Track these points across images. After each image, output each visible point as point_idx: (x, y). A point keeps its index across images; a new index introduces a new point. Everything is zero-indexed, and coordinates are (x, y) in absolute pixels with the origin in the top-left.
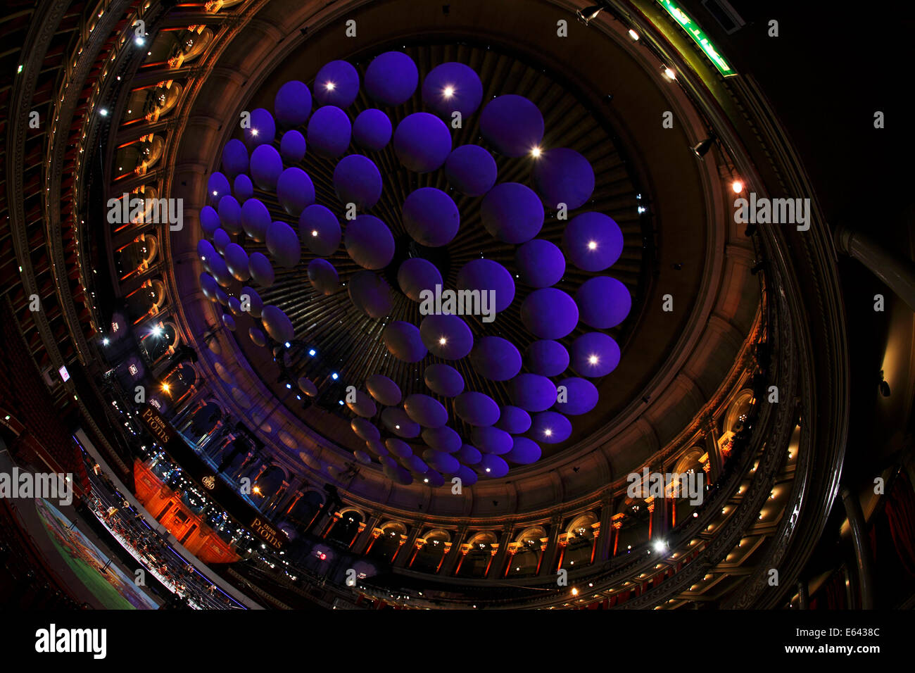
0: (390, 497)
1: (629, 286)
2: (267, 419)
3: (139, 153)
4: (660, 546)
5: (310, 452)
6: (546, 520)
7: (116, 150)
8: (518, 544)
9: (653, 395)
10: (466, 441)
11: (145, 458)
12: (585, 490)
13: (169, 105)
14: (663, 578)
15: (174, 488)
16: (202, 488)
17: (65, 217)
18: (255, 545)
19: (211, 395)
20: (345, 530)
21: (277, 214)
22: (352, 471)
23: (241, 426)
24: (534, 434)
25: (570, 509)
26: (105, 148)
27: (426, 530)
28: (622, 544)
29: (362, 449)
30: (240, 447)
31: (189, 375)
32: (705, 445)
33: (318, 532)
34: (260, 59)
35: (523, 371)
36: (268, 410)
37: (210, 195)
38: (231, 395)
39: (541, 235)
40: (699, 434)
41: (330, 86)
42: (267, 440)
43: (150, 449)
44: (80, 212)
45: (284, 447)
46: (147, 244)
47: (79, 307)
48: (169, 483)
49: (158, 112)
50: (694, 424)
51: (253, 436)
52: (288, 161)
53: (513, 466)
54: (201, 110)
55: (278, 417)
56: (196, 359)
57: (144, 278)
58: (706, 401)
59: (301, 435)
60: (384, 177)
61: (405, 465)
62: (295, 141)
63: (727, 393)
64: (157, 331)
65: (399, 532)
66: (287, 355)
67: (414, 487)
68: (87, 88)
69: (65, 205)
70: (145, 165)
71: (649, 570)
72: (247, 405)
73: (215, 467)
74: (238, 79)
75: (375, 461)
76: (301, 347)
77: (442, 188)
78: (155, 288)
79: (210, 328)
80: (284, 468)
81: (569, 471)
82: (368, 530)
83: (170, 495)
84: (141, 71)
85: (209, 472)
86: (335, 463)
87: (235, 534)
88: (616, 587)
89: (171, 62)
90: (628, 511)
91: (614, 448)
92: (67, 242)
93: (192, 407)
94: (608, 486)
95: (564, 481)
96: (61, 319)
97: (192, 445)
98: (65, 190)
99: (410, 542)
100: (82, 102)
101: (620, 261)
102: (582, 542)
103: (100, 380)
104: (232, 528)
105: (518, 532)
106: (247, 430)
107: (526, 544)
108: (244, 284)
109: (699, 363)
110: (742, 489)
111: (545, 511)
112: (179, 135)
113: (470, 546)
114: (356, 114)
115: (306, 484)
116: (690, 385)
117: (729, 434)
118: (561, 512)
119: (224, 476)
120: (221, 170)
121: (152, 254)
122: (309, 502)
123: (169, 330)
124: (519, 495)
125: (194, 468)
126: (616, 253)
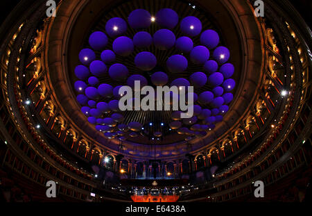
0: (204, 143)
1: (212, 29)
2: (155, 153)
3: (58, 125)
4: (284, 93)
5: (174, 151)
6: (250, 112)
7: (51, 131)
8: (248, 125)
9: (246, 52)
10: (211, 109)
11: (133, 194)
12: (252, 95)
13: (53, 107)
14: (291, 102)
15: (147, 194)
16: (154, 187)
17: (55, 159)
18: (181, 189)
19: (136, 161)
20: (200, 162)
21: (107, 101)
22: (189, 144)
23: (150, 160)
24: (226, 91)
25: (253, 103)
26: (48, 134)
27: (221, 143)
28: (274, 101)
29: (187, 136)
30: (155, 167)
31: (125, 162)
32: (271, 54)
33: (194, 170)
34: (62, 72)
35: (208, 77)
36: (153, 150)
37: (86, 115)
38: (141, 156)
39: (177, 38)
40: (267, 52)
41: (86, 59)
42: (160, 158)
43: (132, 190)
44: (58, 154)
45: (166, 156)
46: (83, 142)
47: (81, 175)
48: (144, 194)
49: (52, 111)
50: (263, 51)
51: (156, 160)
52: (96, 86)
53: (228, 105)
54: (62, 99)
55: (158, 150)
56: (123, 156)
57: (91, 150)
58: (260, 41)
59: (168, 149)
60: (124, 64)
61: (201, 130)
62: (92, 80)
63: (263, 35)
64: (107, 160)
65: (214, 150)
66: (145, 131)
67: (209, 134)
68: (28, 127)
69: (53, 157)
70: (62, 126)
71: (287, 103)
72: (147, 154)
73: (153, 178)
74: (62, 83)
75: (192, 137)
76: (146, 126)
77: (140, 51)
78: (96, 150)
79: (119, 145)
80: (170, 161)
81: (244, 93)
82: (206, 157)
83: (147, 197)
84: (36, 108)
85: (152, 181)
86: (183, 147)
87: (173, 191)
88: (282, 115)
89: (41, 98)
90: (268, 91)
91: (250, 76)
92: (62, 164)
93: (134, 169)
94: (257, 88)
95: (244, 97)
96: (80, 183)
97: (142, 179)
98: (49, 153)
99: (220, 150)
100: (30, 131)
101: (203, 25)
102: (263, 110)
103: (104, 187)
104: (171, 190)
105: (245, 122)
106: (153, 160)
107: (250, 124)
108: (117, 125)
109: (249, 33)
110: (291, 58)
111: (247, 110)
112: (63, 110)
113: (236, 137)
114: (100, 58)
115: (180, 160)
116: (252, 41)
117: (274, 46)
118: (251, 106)
119: (157, 178)
120: (82, 106)
121: (87, 143)
122: (185, 164)
123: (110, 156)
124: (237, 111)
125: (147, 183)
126: (200, 24)
